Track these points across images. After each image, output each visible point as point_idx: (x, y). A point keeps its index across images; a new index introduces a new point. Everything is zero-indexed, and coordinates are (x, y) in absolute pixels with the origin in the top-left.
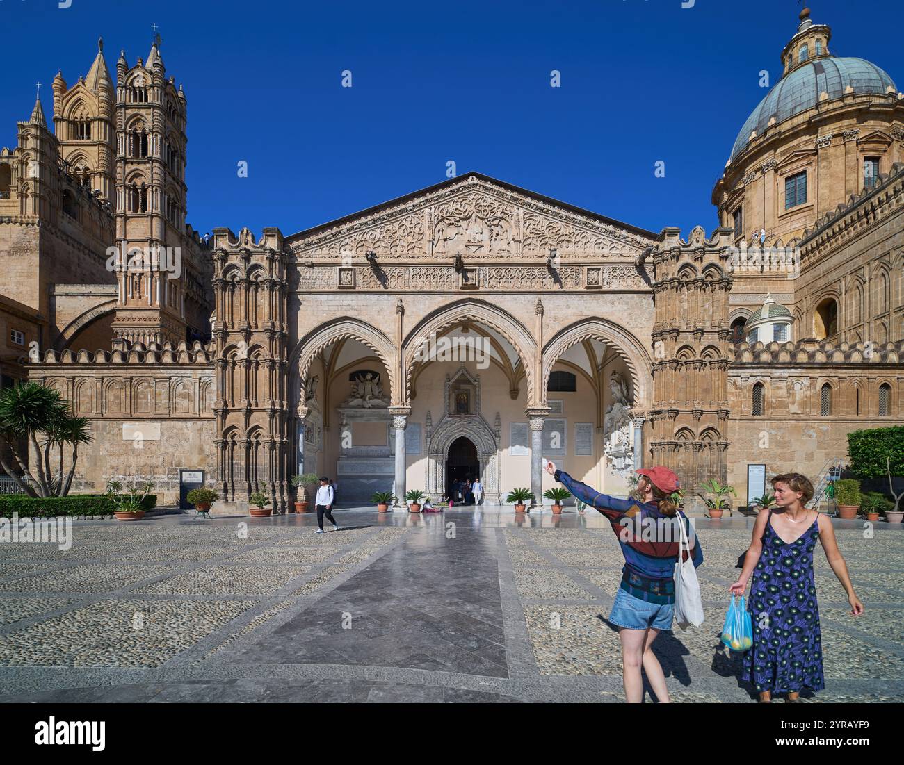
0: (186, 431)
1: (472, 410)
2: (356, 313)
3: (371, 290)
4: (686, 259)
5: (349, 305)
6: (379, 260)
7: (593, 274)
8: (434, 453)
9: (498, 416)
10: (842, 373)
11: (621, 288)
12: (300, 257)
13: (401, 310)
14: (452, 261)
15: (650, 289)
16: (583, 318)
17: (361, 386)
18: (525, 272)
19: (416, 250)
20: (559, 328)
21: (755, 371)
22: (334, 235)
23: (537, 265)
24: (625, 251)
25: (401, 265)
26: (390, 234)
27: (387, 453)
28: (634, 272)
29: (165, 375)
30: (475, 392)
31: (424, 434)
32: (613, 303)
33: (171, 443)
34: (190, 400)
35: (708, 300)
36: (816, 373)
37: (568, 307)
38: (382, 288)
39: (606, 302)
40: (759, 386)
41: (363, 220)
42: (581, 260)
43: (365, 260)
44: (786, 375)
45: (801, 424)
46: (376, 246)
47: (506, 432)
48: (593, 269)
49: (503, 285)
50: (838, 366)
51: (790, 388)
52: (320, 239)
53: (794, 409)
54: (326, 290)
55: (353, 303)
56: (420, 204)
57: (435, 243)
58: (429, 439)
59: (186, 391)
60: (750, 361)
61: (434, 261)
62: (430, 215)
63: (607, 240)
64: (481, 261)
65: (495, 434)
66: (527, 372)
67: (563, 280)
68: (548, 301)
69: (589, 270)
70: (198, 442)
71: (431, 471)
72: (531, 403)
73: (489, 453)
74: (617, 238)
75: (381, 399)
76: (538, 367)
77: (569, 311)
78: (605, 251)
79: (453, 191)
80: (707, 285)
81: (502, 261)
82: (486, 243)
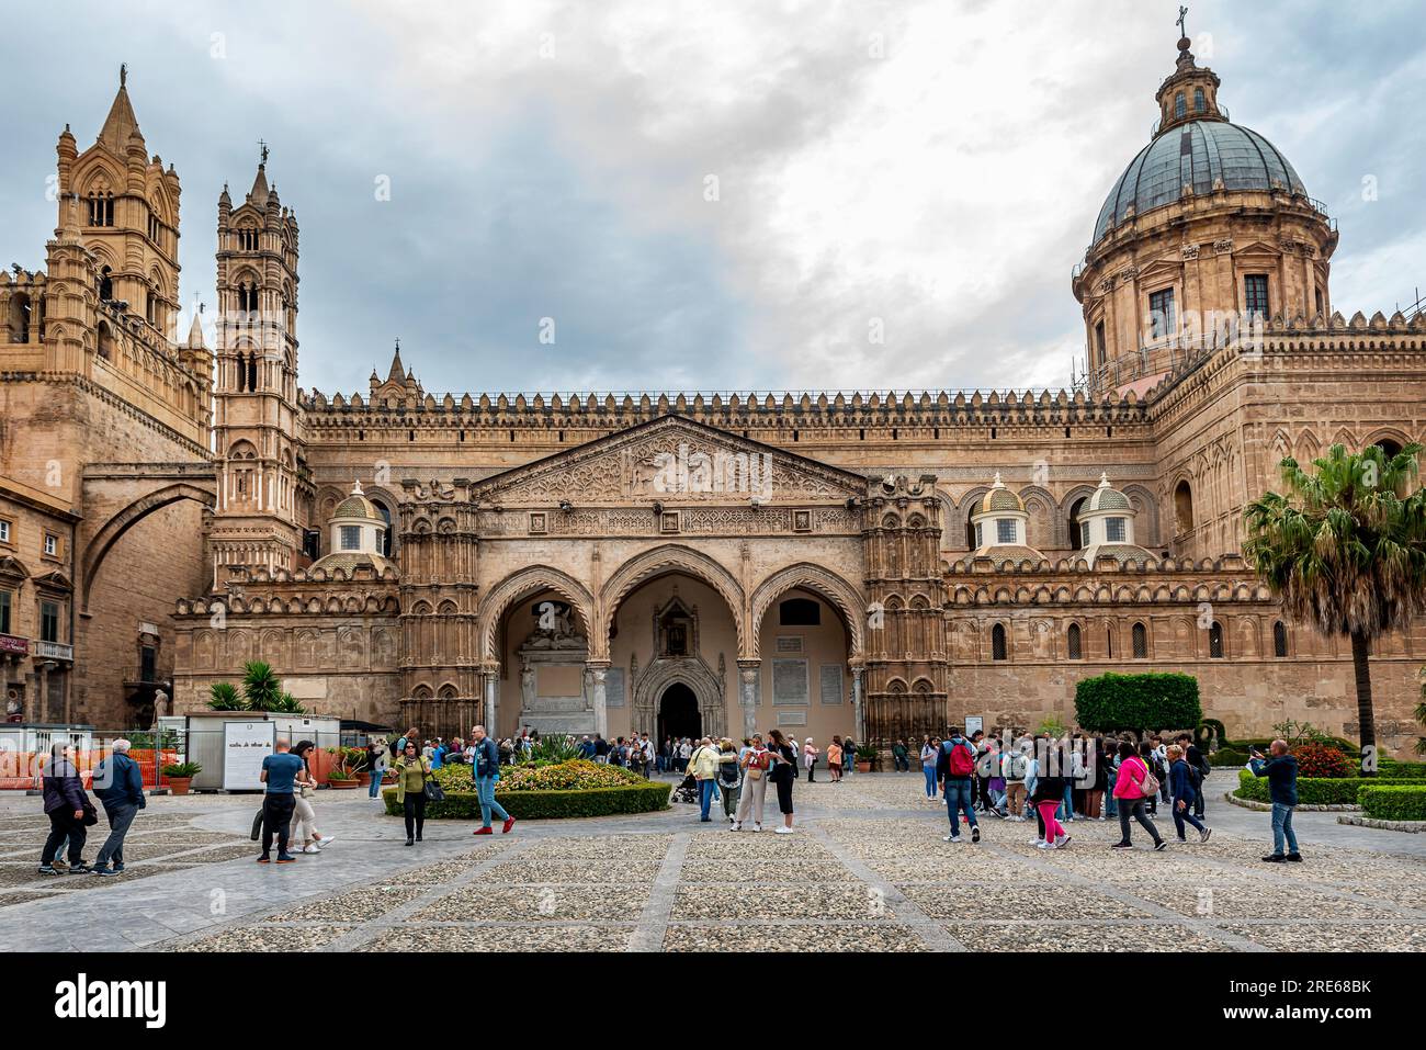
0: (355, 687)
1: (689, 651)
2: (549, 560)
3: (564, 536)
4: (890, 507)
5: (542, 552)
6: (573, 505)
7: (802, 519)
10: (1089, 613)
11: (831, 532)
12: (489, 502)
13: (596, 557)
14: (651, 505)
15: (862, 533)
16: (792, 563)
18: (730, 516)
19: (613, 493)
20: (768, 573)
21: (992, 612)
22: (525, 478)
23: (742, 508)
24: (835, 493)
25: (597, 509)
26: (584, 476)
27: (582, 706)
29: (332, 625)
30: (693, 627)
32: (824, 548)
33: (339, 701)
34: (361, 653)
36: (1060, 614)
37: (776, 552)
38: (576, 534)
39: (816, 547)
40: (999, 628)
41: (556, 463)
42: (788, 503)
43: (558, 505)
44: (1027, 615)
45: (1048, 669)
46: (570, 489)
48: (801, 513)
49: (707, 529)
50: (1083, 605)
51: (1033, 630)
52: (511, 483)
53: (1039, 652)
54: (518, 536)
55: (546, 550)
56: (616, 446)
57: (633, 485)
59: (355, 642)
60: (988, 601)
61: (632, 505)
62: (627, 457)
64: (682, 504)
65: (720, 682)
66: (736, 619)
67: (770, 524)
68: (756, 548)
69: (797, 514)
70: (369, 700)
76: (748, 614)
77: (778, 556)
78: (814, 493)
79: (651, 433)
81: (705, 504)
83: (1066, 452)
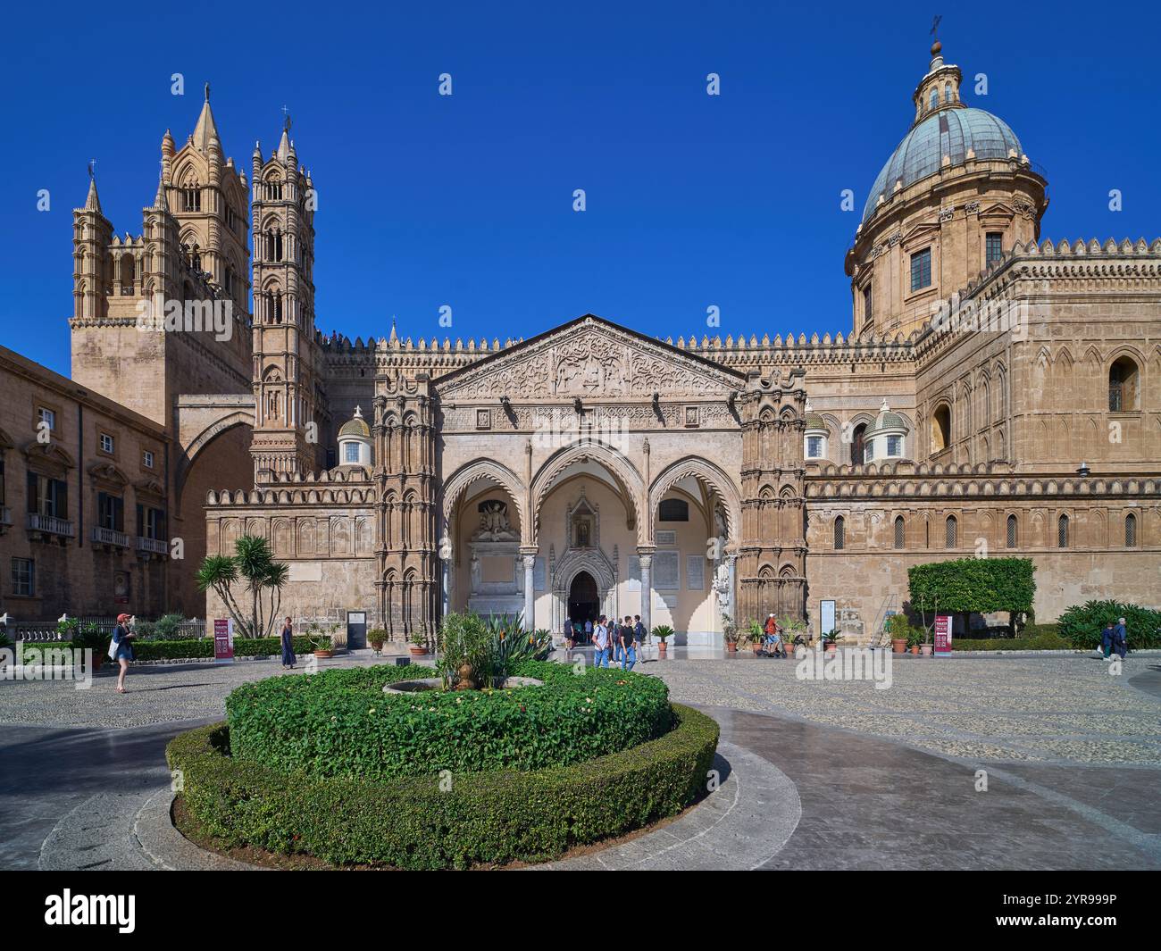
1: (592, 543)
2: (492, 452)
3: (504, 430)
4: (767, 400)
5: (485, 446)
6: (511, 402)
7: (691, 413)
8: (557, 590)
9: (616, 548)
10: (913, 505)
11: (715, 427)
12: (444, 398)
13: (530, 450)
14: (573, 401)
15: (739, 427)
16: (684, 456)
17: (490, 517)
18: (634, 411)
19: (542, 390)
20: (664, 465)
21: (836, 505)
22: (472, 376)
23: (644, 404)
24: (718, 390)
25: (529, 405)
26: (520, 374)
27: (514, 590)
28: (726, 410)
29: (326, 514)
30: (595, 523)
31: (548, 569)
32: (708, 441)
35: (786, 440)
36: (889, 506)
37: (671, 445)
38: (513, 429)
39: (703, 440)
40: (840, 519)
41: (497, 362)
42: (681, 399)
43: (499, 402)
44: (864, 508)
45: (878, 557)
46: (508, 386)
47: (623, 566)
48: (691, 408)
50: (908, 499)
51: (868, 521)
52: (461, 381)
53: (872, 542)
54: (466, 431)
55: (489, 443)
56: (544, 346)
57: (558, 383)
58: (552, 575)
60: (832, 495)
61: (557, 401)
62: (553, 355)
63: (703, 379)
64: (597, 400)
65: (614, 569)
66: (637, 509)
67: (666, 419)
68: (655, 441)
69: (687, 409)
71: (554, 609)
72: (640, 541)
73: (606, 589)
74: (712, 377)
75: (508, 531)
76: (646, 504)
77: (672, 450)
78: (702, 389)
79: (572, 334)
80: (785, 426)
81: (614, 400)
82: (601, 383)
83: (852, 384)
